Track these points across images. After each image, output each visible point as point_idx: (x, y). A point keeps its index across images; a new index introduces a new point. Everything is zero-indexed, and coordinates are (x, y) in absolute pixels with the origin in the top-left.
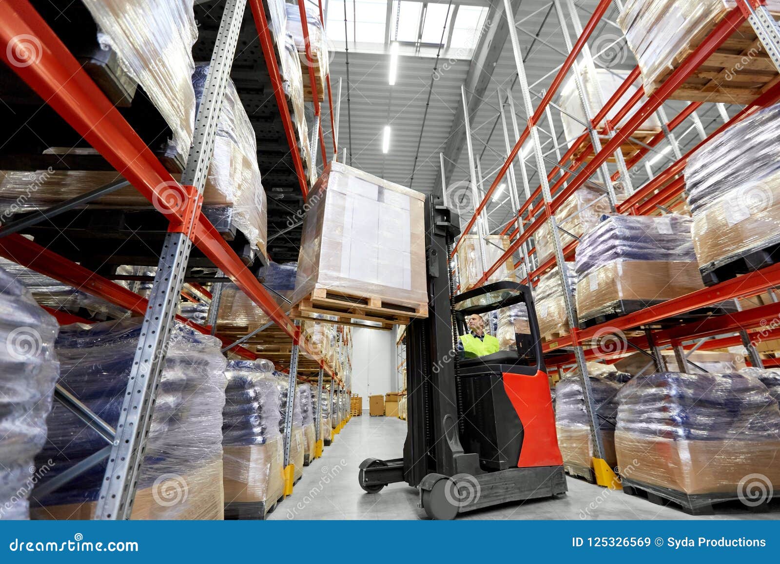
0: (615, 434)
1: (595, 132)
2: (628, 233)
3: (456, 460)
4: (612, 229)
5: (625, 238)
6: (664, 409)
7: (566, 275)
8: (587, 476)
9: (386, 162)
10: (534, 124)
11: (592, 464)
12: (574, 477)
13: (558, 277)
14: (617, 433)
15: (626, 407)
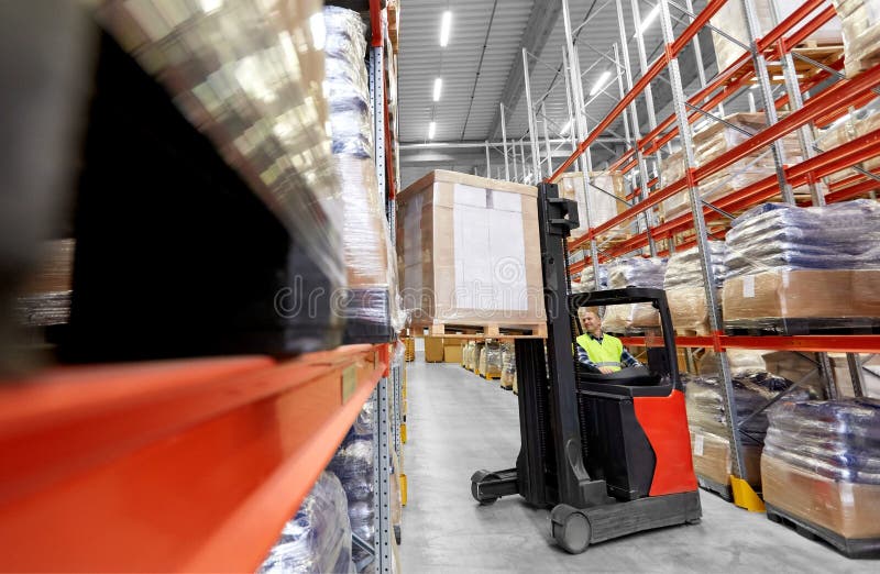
0: (762, 459)
1: (761, 58)
2: (800, 233)
3: (582, 488)
4: (779, 228)
5: (795, 240)
6: (827, 447)
7: (709, 260)
8: (723, 492)
9: (444, 60)
10: (674, 55)
11: (730, 481)
12: (706, 489)
13: (698, 261)
14: (764, 456)
15: (777, 431)
